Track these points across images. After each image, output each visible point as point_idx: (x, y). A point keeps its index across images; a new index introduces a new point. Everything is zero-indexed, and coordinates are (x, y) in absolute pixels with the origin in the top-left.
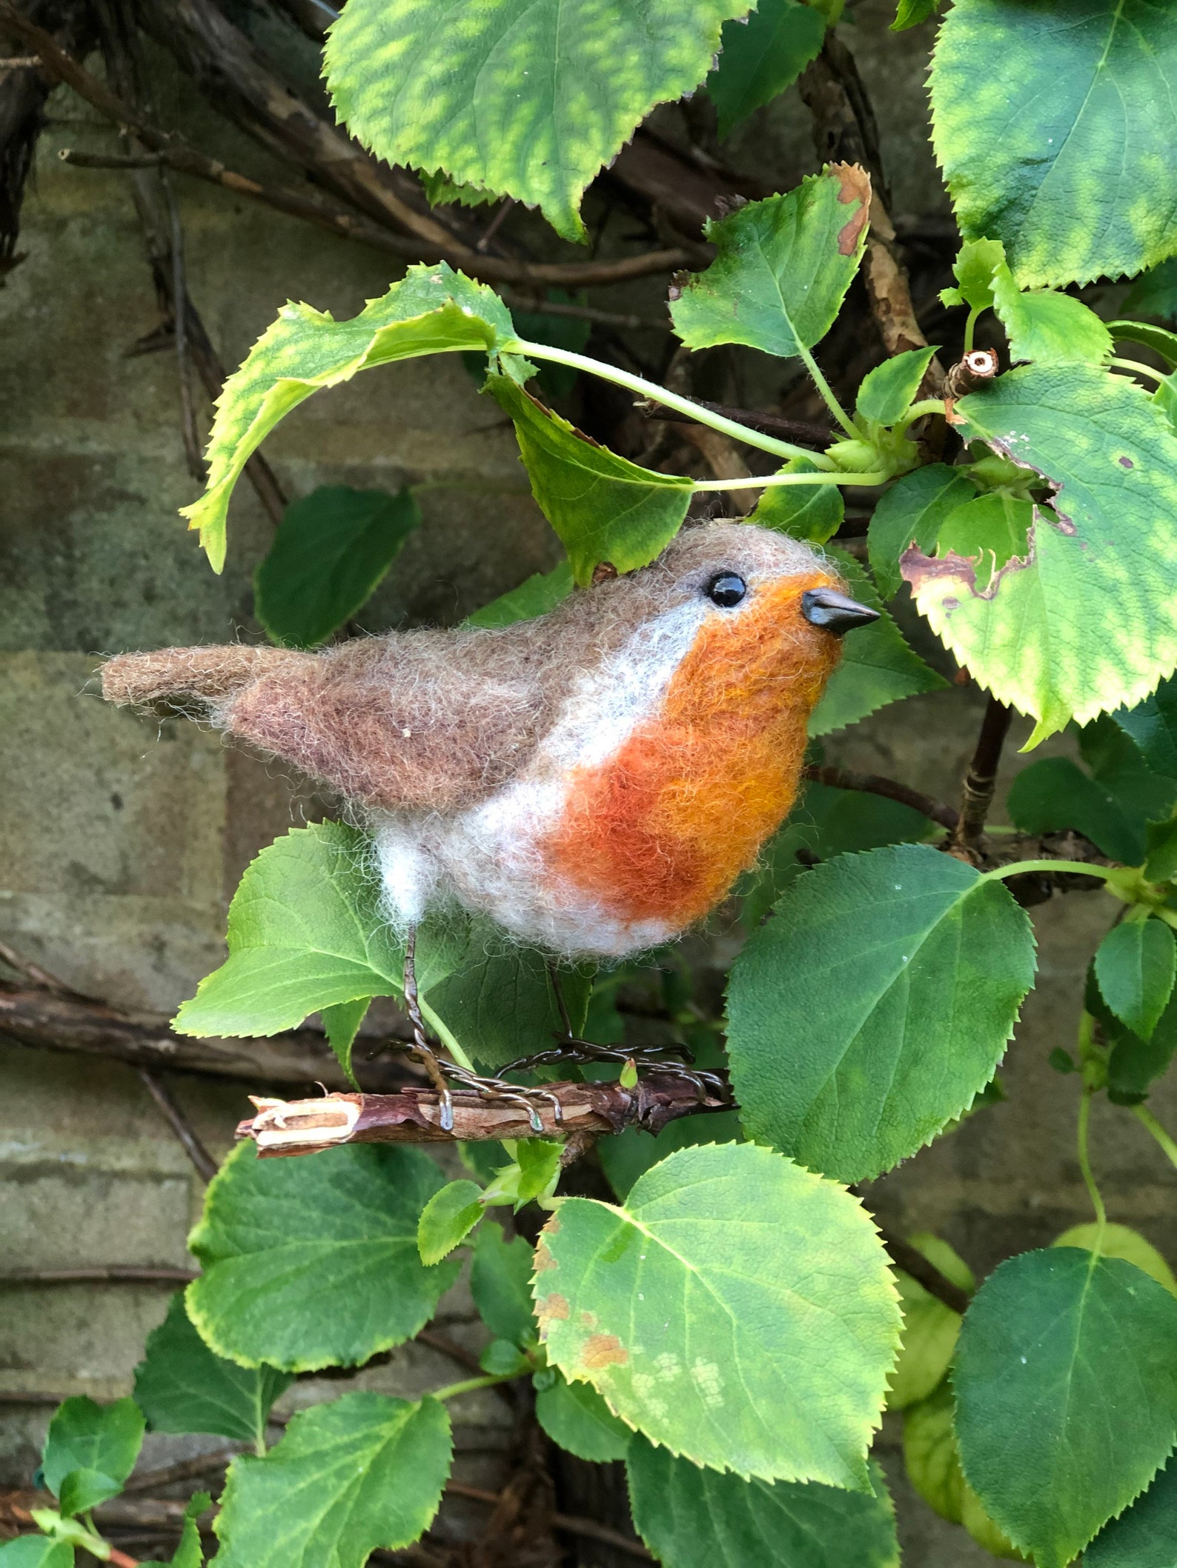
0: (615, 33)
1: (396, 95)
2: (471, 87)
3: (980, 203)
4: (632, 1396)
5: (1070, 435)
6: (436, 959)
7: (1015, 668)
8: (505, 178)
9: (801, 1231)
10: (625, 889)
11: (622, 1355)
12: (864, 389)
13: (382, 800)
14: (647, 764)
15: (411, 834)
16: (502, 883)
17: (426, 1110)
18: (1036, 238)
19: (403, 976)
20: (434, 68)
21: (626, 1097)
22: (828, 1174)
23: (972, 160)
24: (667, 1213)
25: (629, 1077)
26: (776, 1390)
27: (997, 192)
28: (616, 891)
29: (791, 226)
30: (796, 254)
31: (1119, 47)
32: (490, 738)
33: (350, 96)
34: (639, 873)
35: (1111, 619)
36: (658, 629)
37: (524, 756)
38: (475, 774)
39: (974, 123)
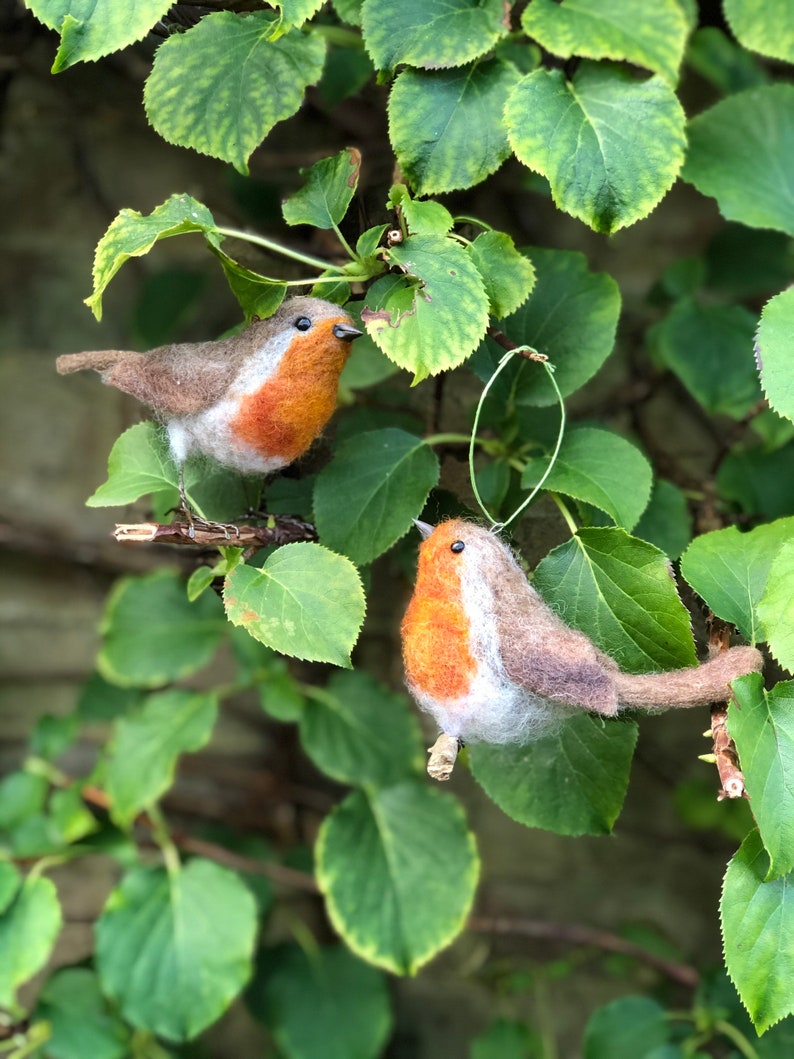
0: (264, 89)
1: (173, 113)
2: (205, 110)
3: (408, 159)
4: (260, 631)
5: (432, 262)
6: (192, 476)
7: (406, 354)
8: (218, 150)
9: (329, 574)
10: (265, 443)
11: (257, 618)
12: (359, 242)
13: (169, 410)
14: (272, 393)
15: (181, 424)
16: (217, 442)
17: (183, 530)
18: (430, 173)
19: (177, 483)
20: (189, 101)
21: (270, 532)
22: (342, 554)
23: (405, 141)
24: (279, 569)
25: (271, 524)
26: (316, 631)
27: (415, 155)
28: (260, 444)
29: (331, 174)
30: (332, 186)
31: (468, 94)
32: (210, 384)
33: (155, 113)
34: (269, 436)
35: (445, 335)
36: (276, 340)
37: (224, 391)
38: (205, 398)
39: (406, 126)
